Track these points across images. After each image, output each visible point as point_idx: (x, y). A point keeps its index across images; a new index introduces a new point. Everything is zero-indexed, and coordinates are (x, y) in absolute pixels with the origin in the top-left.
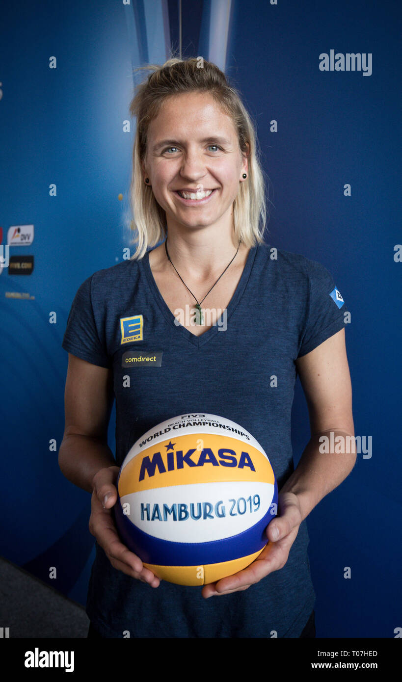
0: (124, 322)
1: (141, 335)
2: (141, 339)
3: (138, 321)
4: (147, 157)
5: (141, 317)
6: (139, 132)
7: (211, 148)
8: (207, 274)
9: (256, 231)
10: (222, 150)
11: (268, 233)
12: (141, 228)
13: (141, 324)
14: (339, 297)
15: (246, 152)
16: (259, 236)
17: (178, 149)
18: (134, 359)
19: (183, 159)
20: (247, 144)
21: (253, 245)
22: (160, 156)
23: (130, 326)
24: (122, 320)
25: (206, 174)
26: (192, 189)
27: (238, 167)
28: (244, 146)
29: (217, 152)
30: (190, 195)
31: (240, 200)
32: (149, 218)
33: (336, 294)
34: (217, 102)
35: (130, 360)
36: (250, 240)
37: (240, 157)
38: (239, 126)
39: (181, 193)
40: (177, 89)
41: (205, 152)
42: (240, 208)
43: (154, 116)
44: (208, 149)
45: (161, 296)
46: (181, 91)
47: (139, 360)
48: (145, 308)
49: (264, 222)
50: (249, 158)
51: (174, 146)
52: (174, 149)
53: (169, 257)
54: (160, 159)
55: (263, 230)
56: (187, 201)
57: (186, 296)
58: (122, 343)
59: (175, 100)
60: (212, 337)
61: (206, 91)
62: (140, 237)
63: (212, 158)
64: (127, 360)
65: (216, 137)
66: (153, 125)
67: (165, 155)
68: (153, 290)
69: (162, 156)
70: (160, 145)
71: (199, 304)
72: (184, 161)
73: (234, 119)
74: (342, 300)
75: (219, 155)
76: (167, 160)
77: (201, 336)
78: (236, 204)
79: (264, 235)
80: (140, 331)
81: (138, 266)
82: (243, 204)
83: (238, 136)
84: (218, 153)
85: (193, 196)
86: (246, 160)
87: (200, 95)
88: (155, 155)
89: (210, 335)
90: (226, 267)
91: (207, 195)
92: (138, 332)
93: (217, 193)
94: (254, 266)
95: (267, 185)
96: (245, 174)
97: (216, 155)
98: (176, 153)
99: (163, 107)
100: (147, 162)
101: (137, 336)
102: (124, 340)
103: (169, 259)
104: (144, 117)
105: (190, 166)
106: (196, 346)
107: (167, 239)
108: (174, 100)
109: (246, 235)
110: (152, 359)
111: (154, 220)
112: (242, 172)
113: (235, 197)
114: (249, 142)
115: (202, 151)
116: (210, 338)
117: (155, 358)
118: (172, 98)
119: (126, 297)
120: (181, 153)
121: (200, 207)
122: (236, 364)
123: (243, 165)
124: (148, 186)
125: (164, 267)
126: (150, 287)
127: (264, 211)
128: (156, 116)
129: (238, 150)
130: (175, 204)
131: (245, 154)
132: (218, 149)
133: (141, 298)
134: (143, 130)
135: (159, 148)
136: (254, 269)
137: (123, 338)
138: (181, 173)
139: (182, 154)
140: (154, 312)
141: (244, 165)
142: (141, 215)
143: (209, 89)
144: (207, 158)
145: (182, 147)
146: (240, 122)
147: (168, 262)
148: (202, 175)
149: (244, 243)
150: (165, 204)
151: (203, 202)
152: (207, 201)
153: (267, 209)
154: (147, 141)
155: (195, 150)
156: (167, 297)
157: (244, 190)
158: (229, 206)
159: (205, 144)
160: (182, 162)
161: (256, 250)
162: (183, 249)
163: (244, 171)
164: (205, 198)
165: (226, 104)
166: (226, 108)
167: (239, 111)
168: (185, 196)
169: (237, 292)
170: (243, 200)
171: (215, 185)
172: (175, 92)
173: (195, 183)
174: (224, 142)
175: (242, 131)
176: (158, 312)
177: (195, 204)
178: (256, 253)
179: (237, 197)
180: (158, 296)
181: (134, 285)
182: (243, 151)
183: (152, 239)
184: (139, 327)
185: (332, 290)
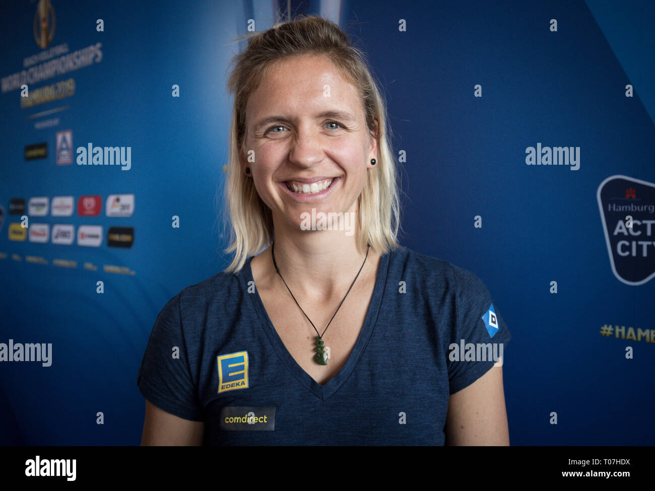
0: (222, 361)
1: (246, 380)
2: (246, 386)
3: (241, 359)
4: (246, 141)
5: (245, 354)
6: (237, 110)
7: (329, 125)
8: (329, 292)
9: (388, 231)
10: (344, 127)
11: (403, 234)
12: (240, 231)
13: (246, 363)
14: (493, 322)
15: (375, 131)
16: (392, 237)
17: (286, 128)
18: (237, 419)
19: (293, 139)
20: (376, 122)
21: (386, 251)
22: (262, 138)
23: (230, 366)
24: (220, 358)
25: (324, 159)
26: (305, 179)
27: (365, 149)
28: (371, 123)
29: (337, 129)
30: (302, 187)
31: (367, 192)
32: (249, 219)
33: (489, 317)
34: (336, 65)
35: (231, 420)
36: (382, 245)
37: (368, 137)
38: (365, 97)
39: (289, 184)
40: (284, 52)
41: (321, 130)
42: (368, 204)
43: (254, 87)
44: (325, 126)
45: (272, 324)
46: (290, 53)
47: (244, 420)
48: (251, 342)
49: (398, 219)
50: (378, 138)
51: (281, 125)
52: (281, 128)
53: (277, 268)
54: (263, 141)
55: (397, 230)
56: (298, 196)
57: (302, 324)
58: (220, 391)
59: (282, 65)
60: (340, 385)
61: (322, 53)
62: (238, 244)
63: (330, 137)
64: (228, 420)
65: (336, 112)
66: (252, 99)
67: (268, 136)
68: (260, 315)
69: (266, 137)
70: (262, 123)
71: (321, 336)
72: (294, 142)
73: (358, 88)
74: (496, 326)
75: (340, 134)
76: (273, 142)
77: (325, 382)
78: (363, 197)
79: (397, 237)
80: (244, 373)
81: (239, 281)
82: (371, 199)
83: (365, 110)
84: (339, 132)
85: (306, 188)
86: (375, 141)
87: (315, 58)
88: (257, 137)
89: (338, 382)
90: (352, 281)
91: (325, 188)
92: (242, 376)
93: (339, 183)
94: (388, 280)
95: (399, 173)
96: (374, 160)
97: (336, 134)
98: (283, 133)
99: (266, 75)
100: (246, 146)
101: (241, 381)
102: (223, 387)
103: (278, 271)
104: (242, 89)
105: (302, 148)
106: (319, 398)
107: (274, 244)
108: (280, 66)
109: (376, 239)
110: (261, 420)
111: (255, 221)
112: (369, 156)
113: (362, 189)
114: (377, 120)
115: (318, 129)
116: (338, 387)
117: (265, 417)
118: (277, 61)
119: (226, 327)
120: (290, 132)
121: (316, 204)
122: (375, 425)
123: (371, 147)
124: (249, 177)
125: (272, 280)
126: (257, 312)
127: (396, 207)
128: (257, 86)
129: (365, 129)
130: (282, 199)
131: (373, 133)
132: (339, 127)
133: (244, 326)
134: (241, 106)
135: (261, 128)
136: (387, 285)
137: (221, 384)
138: (291, 158)
139: (292, 134)
140: (262, 347)
141: (373, 147)
142: (239, 216)
143: (326, 51)
144: (324, 138)
145: (292, 125)
146: (366, 93)
147: (277, 275)
148: (319, 160)
149: (372, 248)
150: (269, 199)
151: (321, 196)
152: (325, 195)
153: (400, 205)
154: (246, 120)
155: (309, 127)
156: (279, 325)
157: (372, 178)
158: (354, 201)
159: (322, 120)
160: (291, 143)
161: (388, 257)
162: (295, 258)
163: (372, 155)
164: (322, 192)
165: (349, 69)
166: (349, 75)
167: (365, 79)
168: (296, 188)
169: (368, 318)
170: (371, 192)
171: (336, 172)
172: (281, 53)
173: (309, 171)
174: (347, 118)
175: (369, 104)
176: (269, 347)
177: (309, 199)
178: (390, 261)
179: (364, 189)
180: (267, 324)
181: (235, 308)
182: (370, 129)
183: (254, 244)
184: (242, 368)
185: (484, 311)
